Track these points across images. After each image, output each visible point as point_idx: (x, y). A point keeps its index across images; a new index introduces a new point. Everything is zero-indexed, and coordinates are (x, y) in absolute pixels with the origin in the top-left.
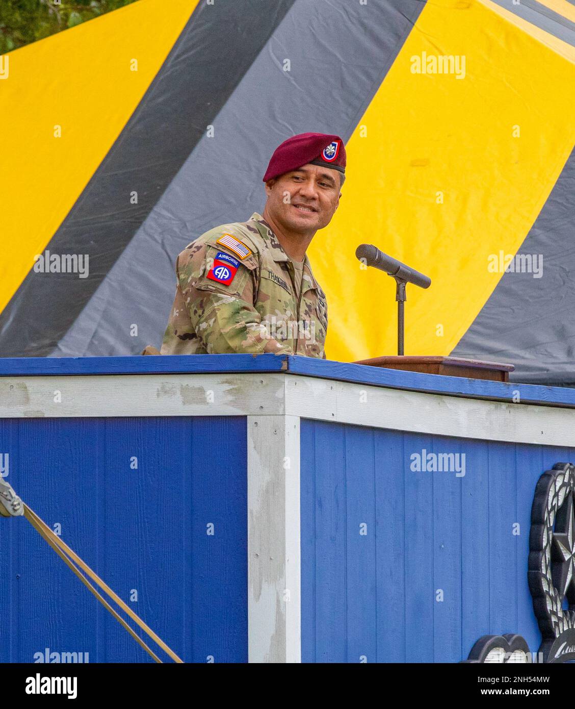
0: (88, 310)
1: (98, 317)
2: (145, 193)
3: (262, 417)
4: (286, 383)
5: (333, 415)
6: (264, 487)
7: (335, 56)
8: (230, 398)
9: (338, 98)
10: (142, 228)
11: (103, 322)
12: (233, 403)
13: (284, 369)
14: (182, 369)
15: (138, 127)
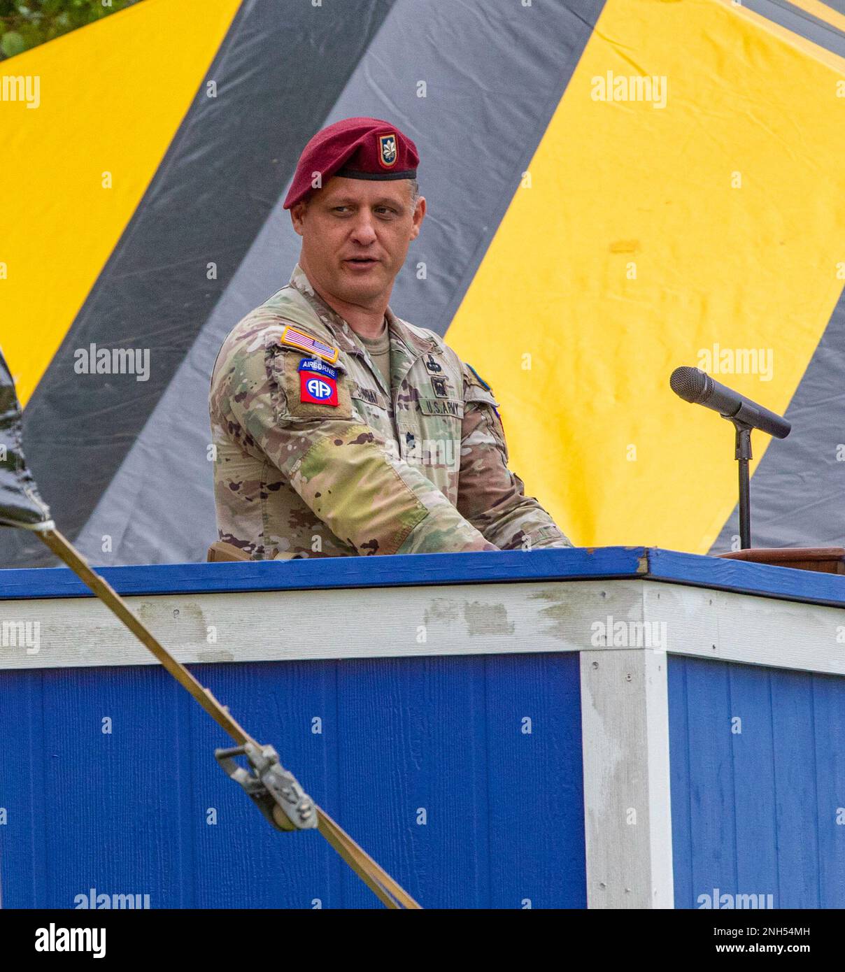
0: (111, 494)
1: (128, 503)
2: (186, 305)
3: (605, 653)
4: (645, 596)
5: (714, 647)
6: (612, 769)
7: (470, 80)
8: (550, 622)
9: (483, 148)
10: (187, 360)
11: (140, 513)
12: (555, 631)
13: (642, 571)
14: (467, 575)
15: (163, 201)
